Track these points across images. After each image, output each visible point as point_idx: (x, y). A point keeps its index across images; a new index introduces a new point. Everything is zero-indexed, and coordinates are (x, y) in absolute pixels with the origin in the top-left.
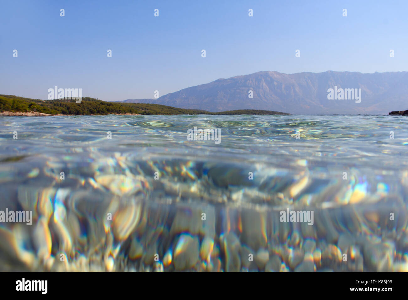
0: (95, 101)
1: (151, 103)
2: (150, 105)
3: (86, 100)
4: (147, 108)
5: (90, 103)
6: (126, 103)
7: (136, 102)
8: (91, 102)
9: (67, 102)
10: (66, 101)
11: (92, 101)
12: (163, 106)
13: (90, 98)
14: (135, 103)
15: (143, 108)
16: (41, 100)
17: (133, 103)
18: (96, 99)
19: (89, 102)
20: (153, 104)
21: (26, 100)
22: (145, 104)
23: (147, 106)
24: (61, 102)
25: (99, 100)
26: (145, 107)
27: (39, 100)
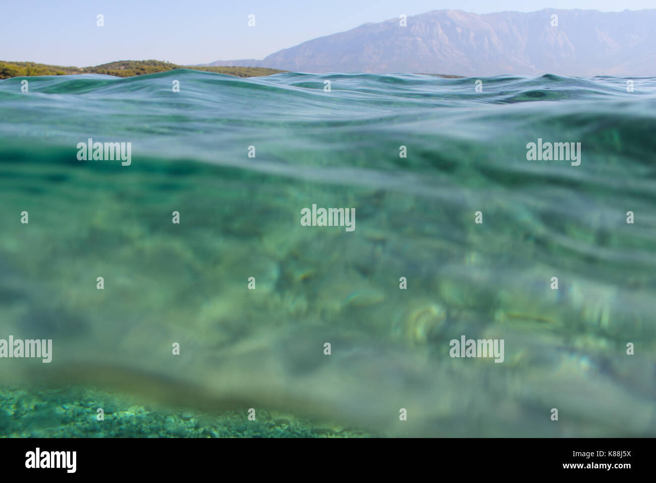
0: (164, 65)
1: (254, 66)
2: (253, 69)
3: (150, 65)
4: (248, 73)
5: (156, 69)
6: (214, 67)
7: (231, 65)
8: (158, 67)
9: (119, 69)
10: (117, 68)
11: (160, 65)
12: (274, 70)
13: (155, 61)
14: (229, 67)
15: (242, 73)
16: (76, 68)
17: (225, 67)
18: (166, 62)
19: (154, 67)
20: (258, 68)
21: (52, 69)
22: (244, 68)
23: (248, 72)
24: (109, 70)
25: (171, 64)
26: (244, 73)
27: (74, 67)
